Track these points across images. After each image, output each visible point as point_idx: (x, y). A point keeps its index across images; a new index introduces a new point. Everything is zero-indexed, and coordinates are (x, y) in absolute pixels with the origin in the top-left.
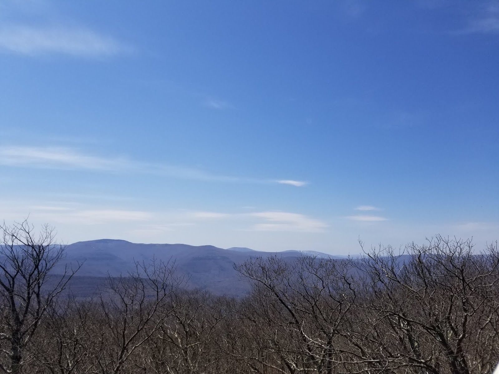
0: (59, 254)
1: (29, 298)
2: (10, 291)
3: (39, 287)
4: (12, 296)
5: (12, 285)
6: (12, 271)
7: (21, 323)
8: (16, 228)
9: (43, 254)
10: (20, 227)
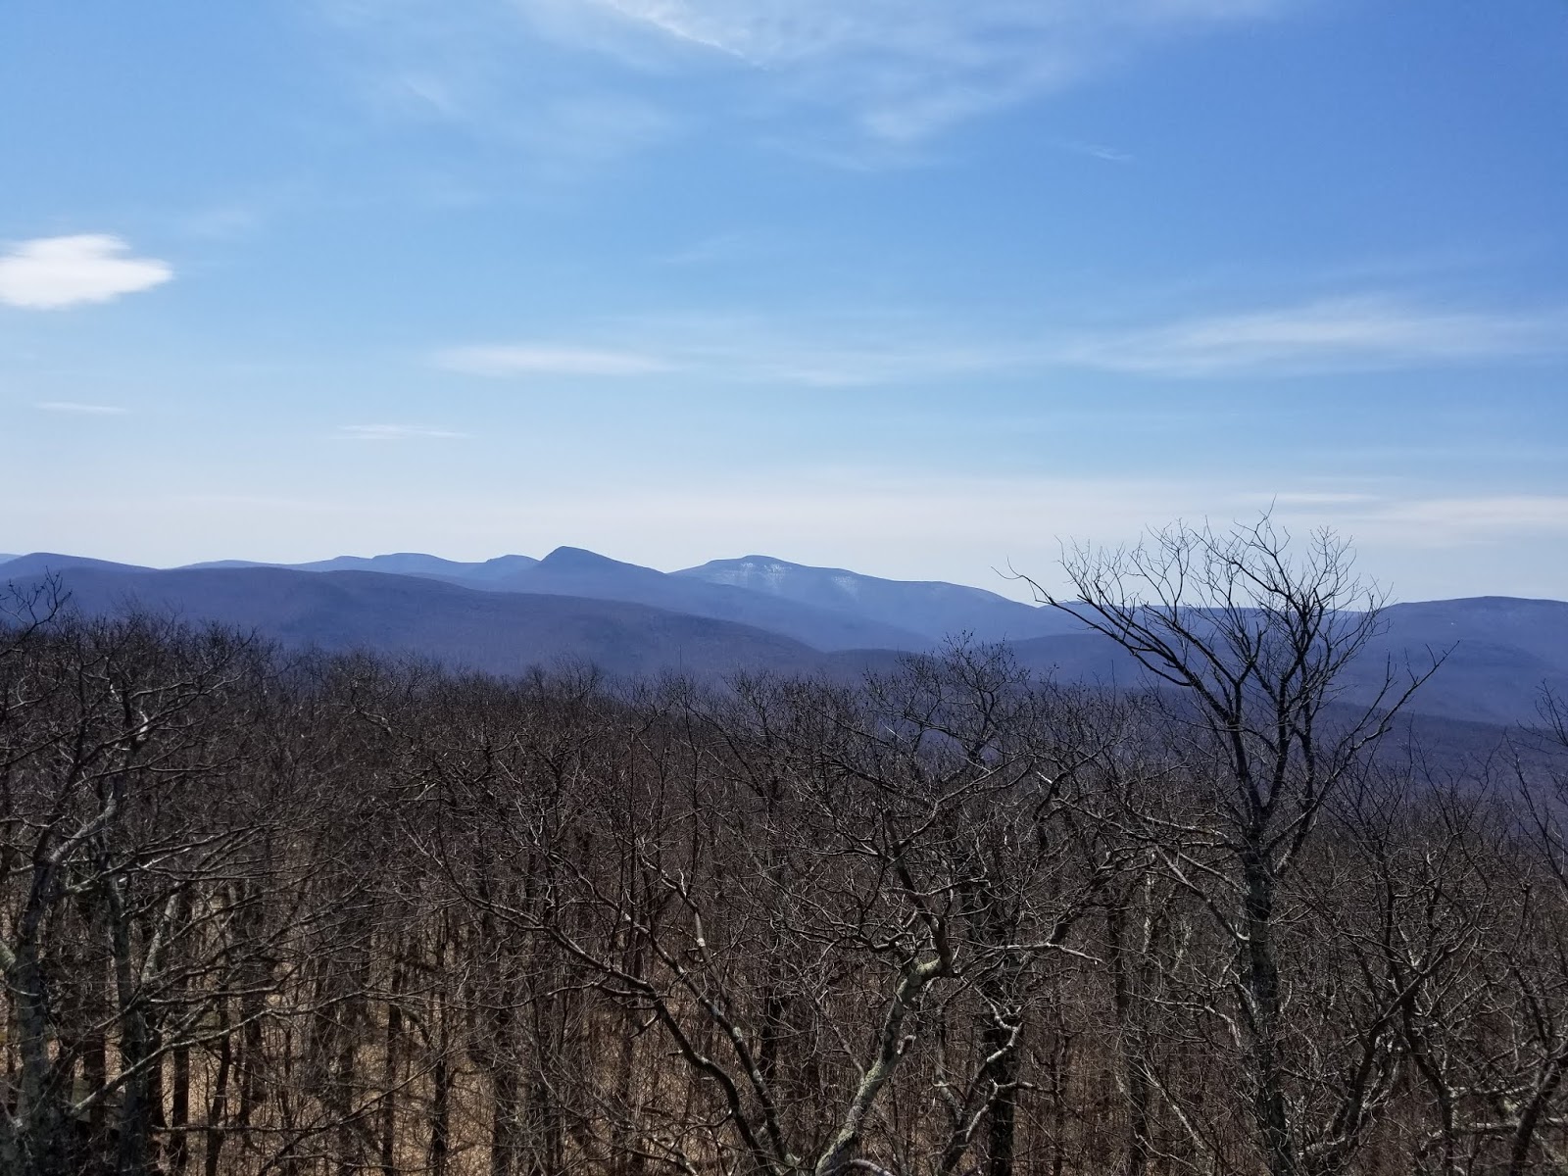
0: (1366, 623)
1: (1284, 745)
2: (1231, 717)
3: (1309, 719)
4: (1237, 733)
5: (1234, 706)
6: (1233, 663)
7: (1266, 812)
8: (1236, 543)
9: (1320, 618)
10: (1248, 536)
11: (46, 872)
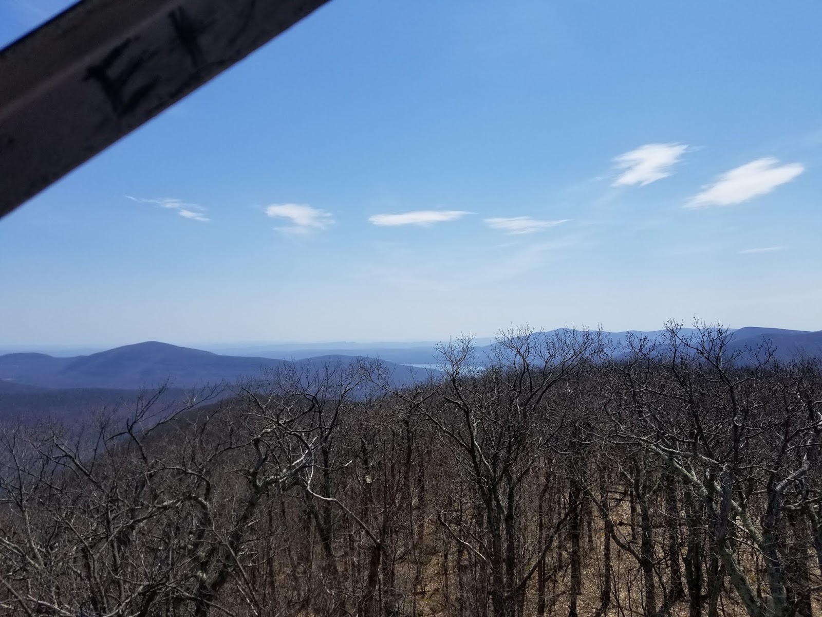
11: (774, 495)
